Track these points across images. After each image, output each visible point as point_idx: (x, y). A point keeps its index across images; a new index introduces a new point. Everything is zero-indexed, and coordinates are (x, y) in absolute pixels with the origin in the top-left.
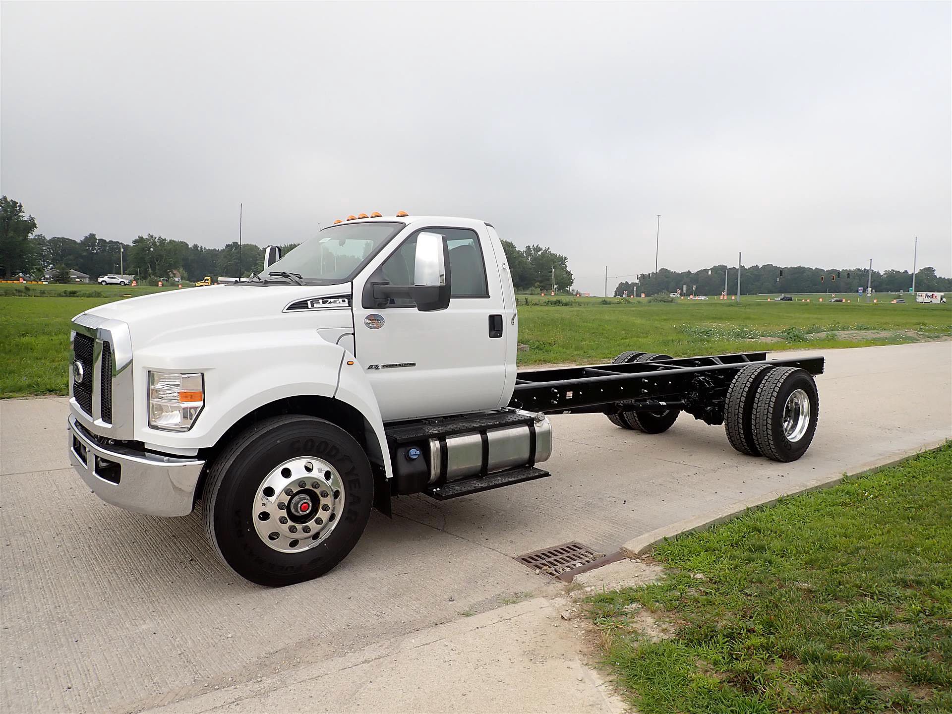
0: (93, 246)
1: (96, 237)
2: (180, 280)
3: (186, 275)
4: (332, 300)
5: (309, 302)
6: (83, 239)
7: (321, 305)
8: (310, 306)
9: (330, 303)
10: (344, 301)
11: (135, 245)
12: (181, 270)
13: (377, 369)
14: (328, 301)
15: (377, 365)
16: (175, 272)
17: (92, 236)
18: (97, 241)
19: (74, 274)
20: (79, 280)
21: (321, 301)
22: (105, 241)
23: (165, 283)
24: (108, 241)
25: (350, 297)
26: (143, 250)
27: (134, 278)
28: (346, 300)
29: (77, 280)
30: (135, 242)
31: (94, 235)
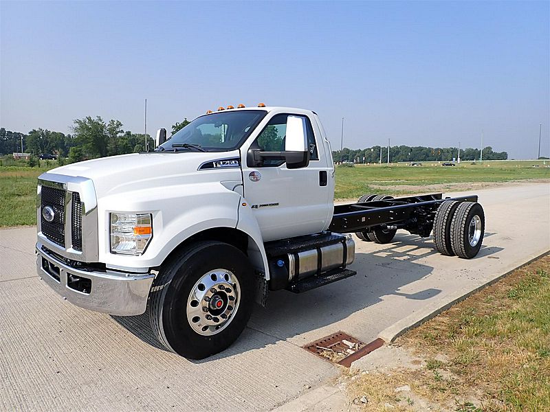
0: (4, 135)
1: (6, 130)
3: (63, 153)
11: (30, 135)
12: (60, 150)
15: (257, 205)
16: (56, 151)
17: (3, 129)
18: (6, 132)
21: (221, 162)
22: (11, 132)
24: (13, 132)
26: (36, 138)
30: (30, 133)
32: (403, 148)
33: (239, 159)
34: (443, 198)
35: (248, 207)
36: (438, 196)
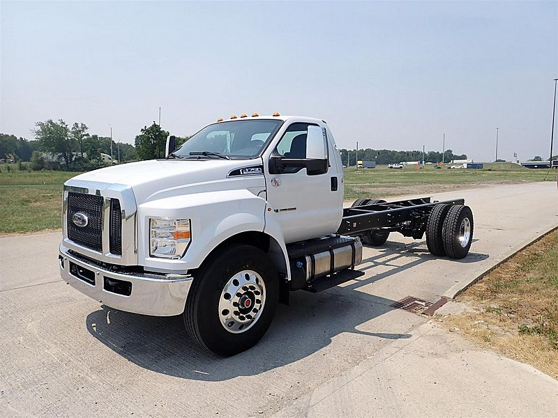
33: (262, 167)
34: (432, 202)
35: (272, 210)
36: (428, 200)
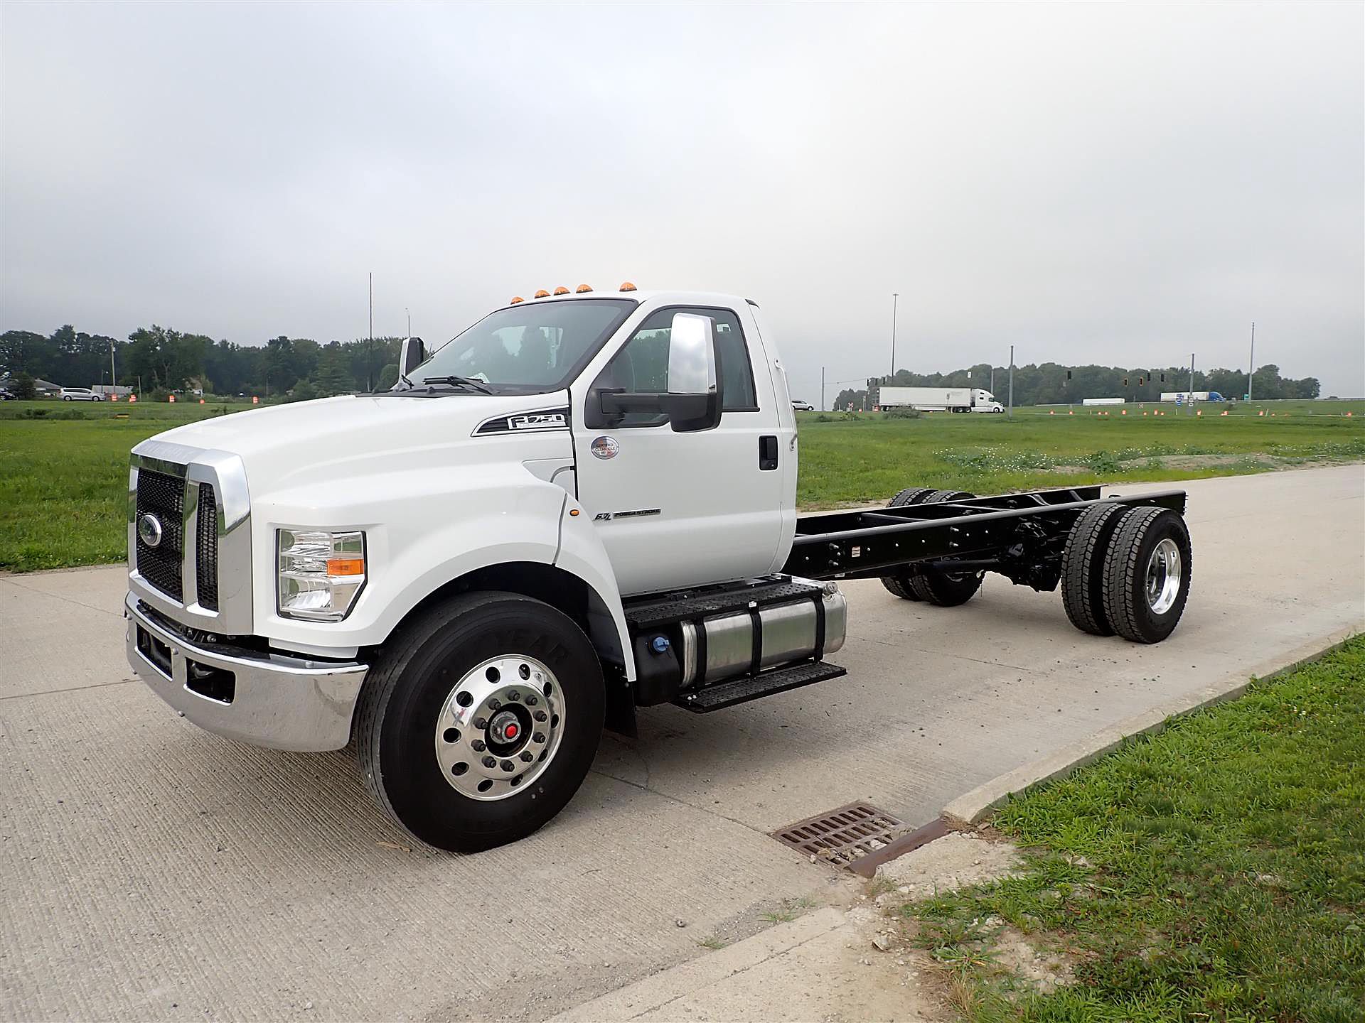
0: (70, 343)
1: (74, 330)
2: (202, 393)
3: (210, 385)
4: (542, 417)
5: (509, 420)
6: (53, 333)
7: (526, 424)
8: (511, 427)
9: (540, 421)
10: (559, 418)
11: (132, 341)
12: (203, 378)
13: (607, 519)
14: (536, 418)
15: (607, 514)
16: (194, 381)
17: (68, 329)
18: (76, 336)
19: (41, 386)
20: (49, 394)
21: (526, 418)
22: (88, 335)
23: (179, 397)
24: (91, 336)
25: (567, 412)
26: (145, 349)
27: (132, 390)
28: (562, 417)
29: (46, 394)
30: (133, 337)
31: (71, 328)
32: (1049, 369)
36: (1092, 493)
